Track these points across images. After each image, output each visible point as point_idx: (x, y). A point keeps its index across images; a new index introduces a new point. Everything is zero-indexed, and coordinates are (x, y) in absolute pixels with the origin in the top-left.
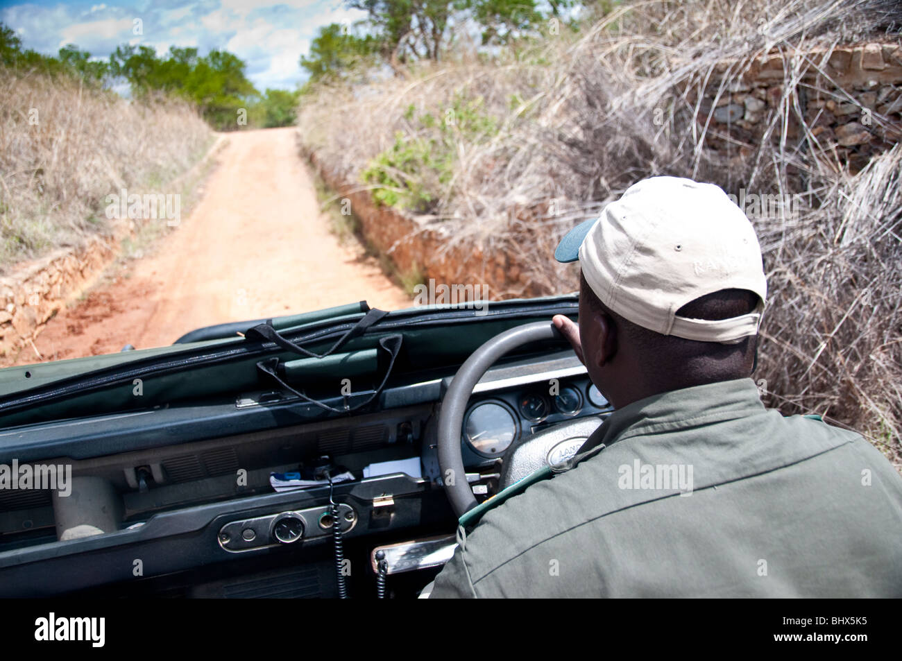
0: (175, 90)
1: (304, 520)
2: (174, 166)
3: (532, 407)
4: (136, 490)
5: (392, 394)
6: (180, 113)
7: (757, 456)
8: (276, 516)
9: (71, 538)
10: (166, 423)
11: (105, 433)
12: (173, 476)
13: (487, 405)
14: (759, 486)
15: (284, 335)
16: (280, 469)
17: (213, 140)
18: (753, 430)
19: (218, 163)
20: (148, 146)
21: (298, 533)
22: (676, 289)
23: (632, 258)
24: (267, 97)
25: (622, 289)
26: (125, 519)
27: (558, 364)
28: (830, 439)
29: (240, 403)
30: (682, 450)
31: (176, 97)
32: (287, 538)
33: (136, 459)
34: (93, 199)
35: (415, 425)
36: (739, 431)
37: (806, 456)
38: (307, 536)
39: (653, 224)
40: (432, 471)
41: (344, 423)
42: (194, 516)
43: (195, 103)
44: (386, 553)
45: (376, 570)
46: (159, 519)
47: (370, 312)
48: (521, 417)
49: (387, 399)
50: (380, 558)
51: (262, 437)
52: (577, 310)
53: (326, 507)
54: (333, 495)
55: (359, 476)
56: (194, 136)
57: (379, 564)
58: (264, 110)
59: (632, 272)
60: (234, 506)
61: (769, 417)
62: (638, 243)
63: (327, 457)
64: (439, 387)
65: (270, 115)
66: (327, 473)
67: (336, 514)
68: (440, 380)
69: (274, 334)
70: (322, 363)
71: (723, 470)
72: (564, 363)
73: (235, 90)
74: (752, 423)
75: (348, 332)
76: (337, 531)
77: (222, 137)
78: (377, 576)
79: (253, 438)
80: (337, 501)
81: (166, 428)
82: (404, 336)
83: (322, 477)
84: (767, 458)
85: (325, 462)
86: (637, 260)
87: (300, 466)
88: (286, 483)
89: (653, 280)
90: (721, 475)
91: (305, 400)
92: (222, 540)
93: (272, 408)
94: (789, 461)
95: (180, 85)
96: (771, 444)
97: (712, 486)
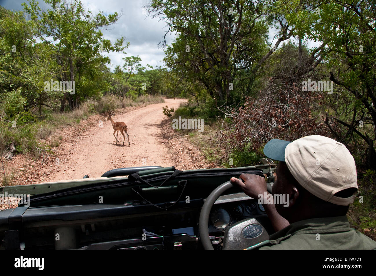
3: (237, 210)
4: (85, 233)
15: (142, 178)
22: (335, 185)
23: (319, 171)
25: (312, 182)
26: (80, 244)
29: (126, 203)
33: (85, 222)
46: (93, 245)
47: (175, 171)
59: (318, 176)
60: (121, 242)
62: (322, 165)
69: (139, 177)
75: (167, 178)
79: (129, 217)
82: (188, 181)
86: (321, 172)
91: (150, 204)
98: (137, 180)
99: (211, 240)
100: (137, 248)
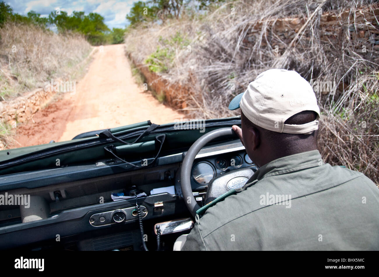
0: (76, 30)
1: (125, 213)
2: (77, 59)
3: (221, 164)
4: (55, 201)
5: (161, 159)
6: (78, 39)
7: (322, 183)
8: (113, 211)
9: (27, 222)
10: (66, 173)
11: (41, 177)
12: (70, 195)
13: (202, 164)
14: (324, 195)
15: (115, 135)
16: (116, 192)
17: (91, 49)
18: (320, 173)
19: (93, 59)
20: (67, 52)
21: (123, 218)
22: (284, 113)
23: (264, 102)
24: (113, 31)
26: (50, 213)
27: (232, 146)
28: (351, 175)
29: (98, 164)
30: (291, 181)
31: (76, 32)
32: (118, 220)
33: (54, 188)
34: (49, 71)
35: (172, 172)
36: (314, 173)
37: (342, 182)
38: (127, 219)
39: (271, 87)
40: (179, 191)
41: (141, 172)
42: (80, 211)
43: (84, 35)
44: (160, 226)
45: (156, 233)
46: (64, 213)
47: (151, 125)
48: (216, 168)
49: (159, 161)
50: (158, 228)
51: (107, 178)
52: (241, 123)
53: (135, 207)
54: (138, 202)
55: (149, 194)
56: (84, 48)
57: (157, 231)
58: (112, 37)
59: (264, 108)
60: (96, 207)
61: (326, 167)
62: (265, 96)
63: (135, 186)
64: (181, 156)
65: (115, 39)
66: (135, 193)
67: (139, 210)
68: (182, 153)
69: (111, 135)
70: (132, 147)
71: (309, 189)
72: (234, 145)
73: (100, 29)
74: (320, 169)
75: (142, 134)
76: (140, 217)
77: (95, 48)
78: (157, 236)
79: (103, 179)
80: (139, 204)
81: (67, 175)
82: (166, 135)
83: (133, 195)
84: (327, 184)
85: (134, 188)
86: (266, 103)
87: (124, 190)
88: (118, 197)
89: (273, 110)
90: (308, 191)
91: (124, 163)
92: (91, 222)
93: (111, 166)
94: (335, 184)
95: (77, 27)
96: (327, 178)
97: (304, 196)
98: (108, 138)
99: (195, 197)
100: (115, 212)
